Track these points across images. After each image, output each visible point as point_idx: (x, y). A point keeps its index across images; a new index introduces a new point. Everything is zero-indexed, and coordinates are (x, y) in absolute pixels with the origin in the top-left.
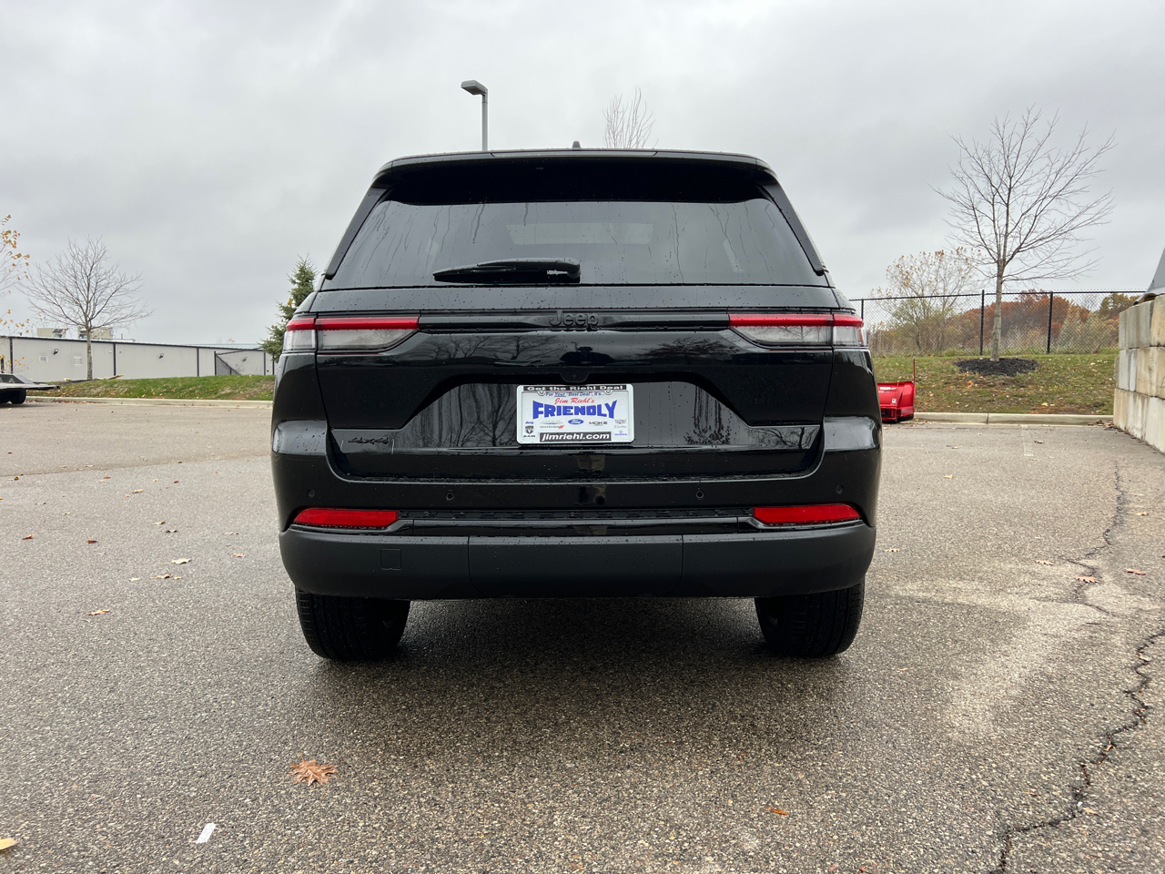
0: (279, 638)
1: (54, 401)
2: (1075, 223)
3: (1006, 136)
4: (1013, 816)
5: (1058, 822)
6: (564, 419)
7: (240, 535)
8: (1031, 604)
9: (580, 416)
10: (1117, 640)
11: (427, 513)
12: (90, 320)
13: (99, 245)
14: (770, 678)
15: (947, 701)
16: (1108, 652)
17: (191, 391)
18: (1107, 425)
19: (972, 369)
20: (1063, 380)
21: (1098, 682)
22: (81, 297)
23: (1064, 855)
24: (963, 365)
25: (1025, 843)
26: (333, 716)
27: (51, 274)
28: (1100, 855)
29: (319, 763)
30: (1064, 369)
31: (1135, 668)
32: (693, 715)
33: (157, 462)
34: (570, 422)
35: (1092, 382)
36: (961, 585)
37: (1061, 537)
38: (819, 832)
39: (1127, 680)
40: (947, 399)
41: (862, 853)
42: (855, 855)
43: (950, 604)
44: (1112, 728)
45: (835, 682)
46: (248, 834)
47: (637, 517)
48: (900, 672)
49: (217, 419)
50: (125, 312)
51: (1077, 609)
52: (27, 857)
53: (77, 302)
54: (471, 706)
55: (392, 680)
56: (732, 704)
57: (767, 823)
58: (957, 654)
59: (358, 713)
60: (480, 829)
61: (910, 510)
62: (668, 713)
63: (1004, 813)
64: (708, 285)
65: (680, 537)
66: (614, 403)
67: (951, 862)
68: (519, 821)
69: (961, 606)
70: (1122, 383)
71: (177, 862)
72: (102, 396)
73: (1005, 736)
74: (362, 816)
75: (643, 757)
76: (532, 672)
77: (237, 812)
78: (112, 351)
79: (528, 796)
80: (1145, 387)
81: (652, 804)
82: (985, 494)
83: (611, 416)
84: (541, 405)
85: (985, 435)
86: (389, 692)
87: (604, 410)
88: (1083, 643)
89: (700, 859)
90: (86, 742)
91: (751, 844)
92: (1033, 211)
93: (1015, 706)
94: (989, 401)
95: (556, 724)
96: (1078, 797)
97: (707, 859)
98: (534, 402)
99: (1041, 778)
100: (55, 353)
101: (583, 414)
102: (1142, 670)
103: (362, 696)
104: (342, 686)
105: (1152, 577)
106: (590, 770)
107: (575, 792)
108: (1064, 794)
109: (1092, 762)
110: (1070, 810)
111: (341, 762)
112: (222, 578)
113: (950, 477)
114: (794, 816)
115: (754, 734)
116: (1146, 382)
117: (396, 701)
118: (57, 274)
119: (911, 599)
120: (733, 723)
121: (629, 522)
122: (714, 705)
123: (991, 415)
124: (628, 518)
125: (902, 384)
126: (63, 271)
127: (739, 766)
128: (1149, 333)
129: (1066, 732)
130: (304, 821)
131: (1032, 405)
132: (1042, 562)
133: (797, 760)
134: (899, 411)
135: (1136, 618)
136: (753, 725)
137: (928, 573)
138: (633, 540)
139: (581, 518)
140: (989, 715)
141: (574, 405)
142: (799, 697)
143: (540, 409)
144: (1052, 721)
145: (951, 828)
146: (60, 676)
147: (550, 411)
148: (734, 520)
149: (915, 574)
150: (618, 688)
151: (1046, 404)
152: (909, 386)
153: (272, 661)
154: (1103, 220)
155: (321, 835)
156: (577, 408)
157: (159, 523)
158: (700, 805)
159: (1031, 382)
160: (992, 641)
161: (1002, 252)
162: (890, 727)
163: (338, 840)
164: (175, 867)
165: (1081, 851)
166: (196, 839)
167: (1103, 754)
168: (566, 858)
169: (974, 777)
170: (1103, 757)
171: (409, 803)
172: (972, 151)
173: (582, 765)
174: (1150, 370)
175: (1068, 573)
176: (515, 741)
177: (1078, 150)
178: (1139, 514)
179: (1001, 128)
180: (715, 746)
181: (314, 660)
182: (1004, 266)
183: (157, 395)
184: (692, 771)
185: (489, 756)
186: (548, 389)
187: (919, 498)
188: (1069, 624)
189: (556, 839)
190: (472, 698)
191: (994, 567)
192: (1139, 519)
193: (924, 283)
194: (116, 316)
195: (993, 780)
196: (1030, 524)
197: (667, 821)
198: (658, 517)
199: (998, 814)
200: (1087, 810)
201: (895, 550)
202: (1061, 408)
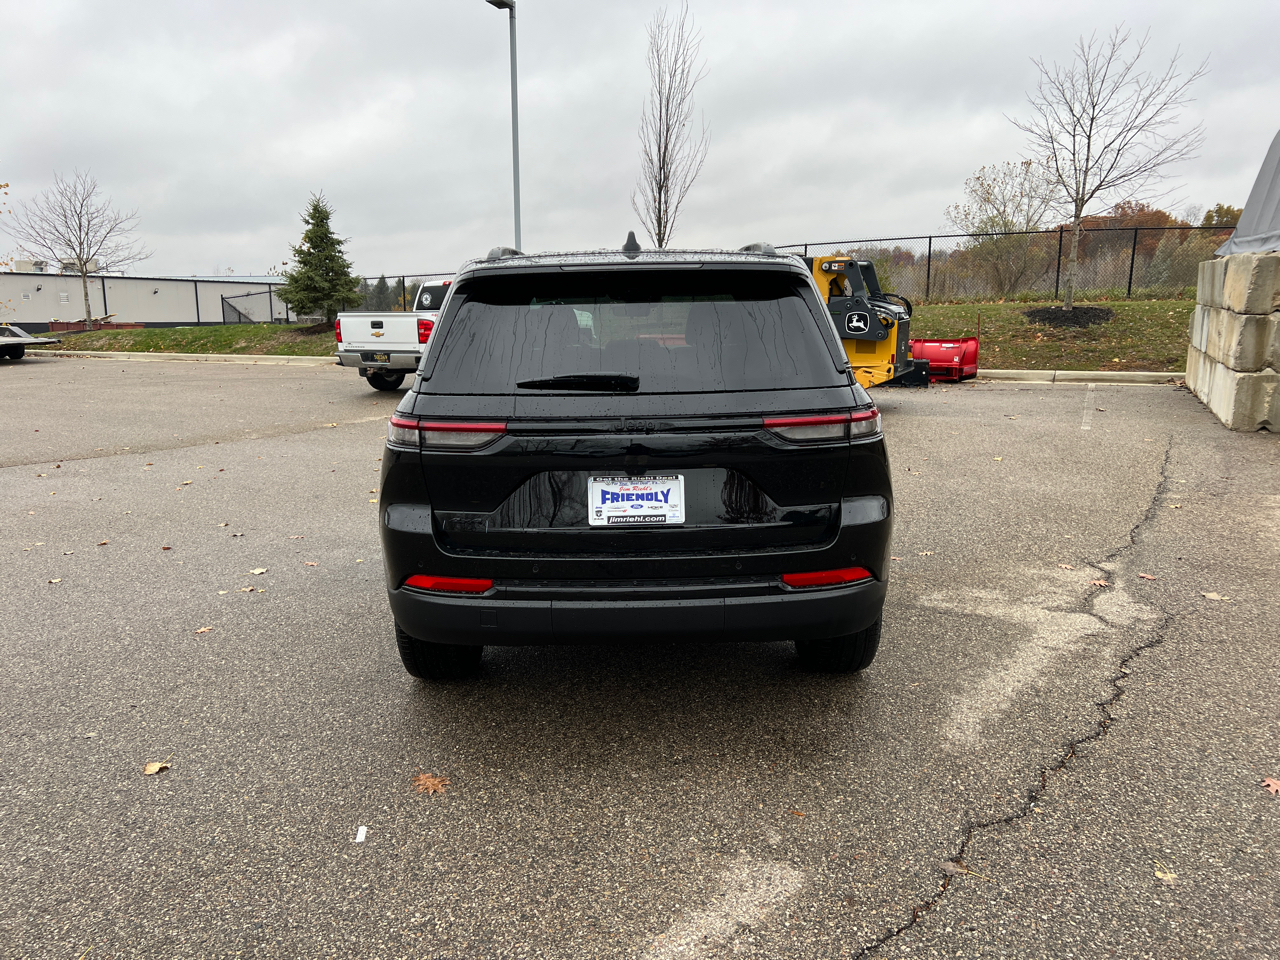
0: (372, 657)
1: (55, 355)
2: (1161, 158)
3: (1091, 58)
4: (977, 815)
5: (1011, 819)
6: (627, 504)
7: (306, 539)
8: (1041, 614)
9: (640, 502)
10: (1107, 652)
11: (517, 582)
12: (85, 264)
13: (89, 179)
14: (800, 694)
15: (947, 715)
16: (1096, 665)
17: (203, 345)
18: (1178, 384)
19: (1043, 320)
20: (1138, 332)
21: (1077, 694)
22: (73, 239)
23: (1009, 845)
24: (1033, 315)
25: (981, 836)
26: (436, 733)
27: (38, 213)
28: (1036, 845)
29: (435, 776)
30: (1140, 319)
31: (1113, 681)
32: (733, 730)
33: (194, 443)
34: (632, 507)
35: (1168, 334)
36: (983, 594)
37: (1091, 535)
38: (828, 829)
39: (1103, 693)
40: (1014, 354)
41: (858, 845)
42: (852, 847)
43: (968, 615)
44: (1076, 739)
45: (855, 697)
46: (394, 834)
47: (687, 584)
48: (912, 687)
49: (237, 380)
50: (123, 254)
51: (1081, 619)
52: (231, 855)
53: (69, 244)
54: (549, 723)
55: (479, 698)
56: (767, 719)
57: (788, 823)
58: (965, 669)
59: (456, 730)
60: (569, 830)
61: (952, 503)
62: (712, 729)
63: (971, 812)
64: (746, 391)
65: (722, 600)
66: (669, 491)
67: (923, 851)
68: (598, 823)
69: (979, 617)
70: (1196, 341)
71: (346, 857)
72: (106, 350)
73: (987, 746)
74: (478, 820)
75: (693, 768)
76: (598, 690)
77: (380, 817)
78: (100, 287)
79: (604, 802)
80: (1214, 351)
81: (700, 808)
82: (1030, 482)
83: (666, 501)
84: (608, 493)
85: (1048, 400)
86: (479, 710)
87: (660, 497)
88: (1076, 656)
89: (736, 851)
90: (240, 758)
91: (775, 839)
92: (1116, 145)
93: (1001, 719)
94: (1058, 356)
95: (621, 739)
96: (1032, 799)
97: (741, 851)
98: (603, 491)
99: (1006, 783)
100: (39, 289)
101: (643, 500)
102: (1119, 683)
103: (457, 714)
104: (438, 705)
105: (1161, 583)
106: (651, 779)
107: (640, 799)
108: (1022, 797)
109: (1052, 769)
110: (1023, 810)
111: (451, 774)
112: (303, 590)
113: (999, 459)
114: (809, 817)
115: (783, 747)
116: (1215, 345)
117: (486, 718)
118: (46, 213)
119: (934, 610)
120: (766, 737)
121: (681, 589)
122: (752, 720)
123: (1058, 372)
124: (681, 585)
125: (965, 341)
126: (52, 210)
127: (769, 775)
128: (1222, 294)
129: (1038, 742)
130: (432, 824)
131: (1100, 361)
132: (1064, 566)
133: (816, 770)
134: (961, 370)
135: (1132, 629)
136: (783, 739)
137: (955, 580)
138: (685, 603)
139: (642, 586)
140: (978, 727)
141: (635, 492)
142: (823, 712)
143: (608, 496)
144: (1029, 732)
145: (928, 825)
146: (195, 697)
147: (615, 497)
148: (767, 585)
149: (943, 582)
150: (671, 704)
151: (1117, 360)
152: (973, 342)
153: (371, 680)
154: (1192, 154)
155: (449, 835)
156: (637, 495)
157: (222, 525)
158: (737, 809)
159: (1103, 335)
160: (997, 655)
161: (1081, 189)
162: (895, 739)
163: (463, 839)
164: (345, 860)
165: (1023, 843)
166: (355, 838)
167: (1063, 762)
168: (636, 851)
169: (954, 782)
170: (1062, 764)
171: (511, 808)
172: (1053, 76)
173: (644, 776)
174: (1219, 334)
175: (1086, 577)
176: (588, 754)
177: (1169, 76)
178: (1173, 507)
179: (1086, 49)
180: (750, 757)
181: (407, 679)
182: (1083, 205)
183: (168, 349)
184: (732, 780)
185: (569, 768)
186: (613, 479)
187: (962, 488)
188: (1070, 635)
189: (628, 837)
190: (550, 715)
191: (1018, 573)
192: (1171, 512)
193: (1007, 198)
194: (113, 259)
195: (969, 785)
196: (1065, 520)
197: (711, 822)
198: (705, 584)
199: (966, 813)
200: (1037, 810)
201: (929, 554)
202: (1133, 364)
